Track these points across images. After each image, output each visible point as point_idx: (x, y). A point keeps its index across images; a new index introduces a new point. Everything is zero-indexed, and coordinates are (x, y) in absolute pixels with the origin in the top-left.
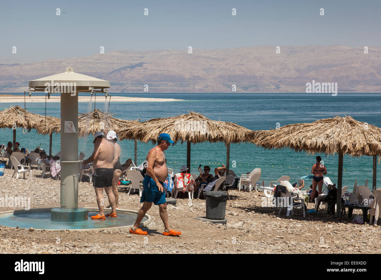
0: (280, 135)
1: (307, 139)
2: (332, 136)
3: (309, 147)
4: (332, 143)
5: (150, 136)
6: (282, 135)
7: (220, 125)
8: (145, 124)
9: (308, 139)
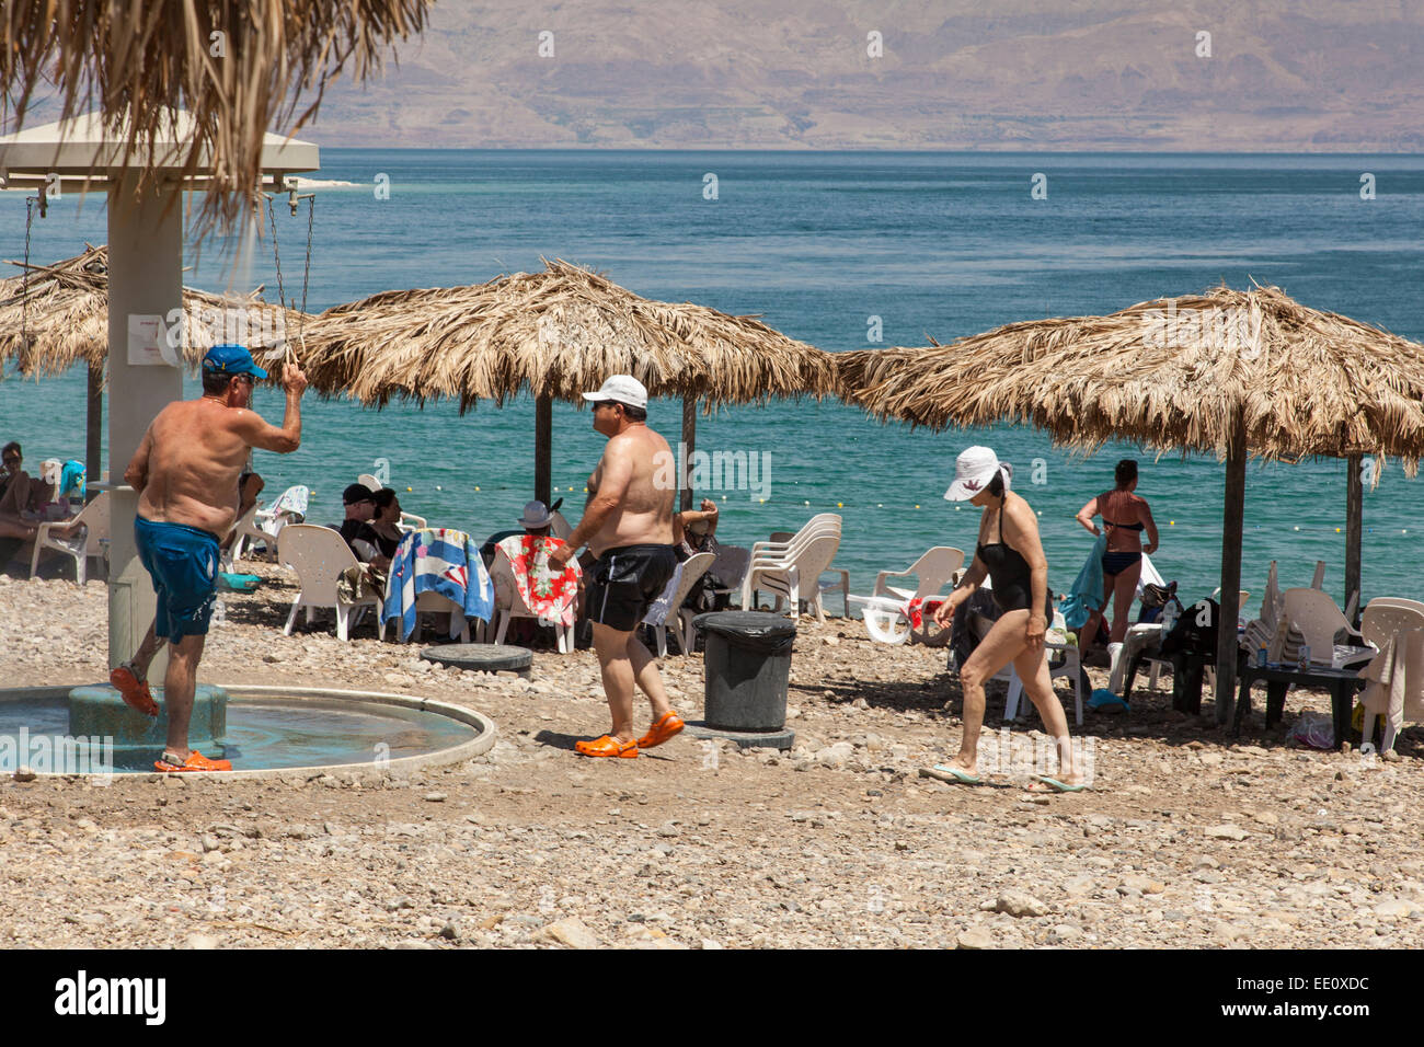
0: (983, 367)
1: (1103, 388)
2: (1208, 375)
3: (1113, 423)
4: (1212, 401)
5: (381, 372)
6: (989, 370)
7: (692, 324)
8: (355, 319)
9: (1110, 385)
